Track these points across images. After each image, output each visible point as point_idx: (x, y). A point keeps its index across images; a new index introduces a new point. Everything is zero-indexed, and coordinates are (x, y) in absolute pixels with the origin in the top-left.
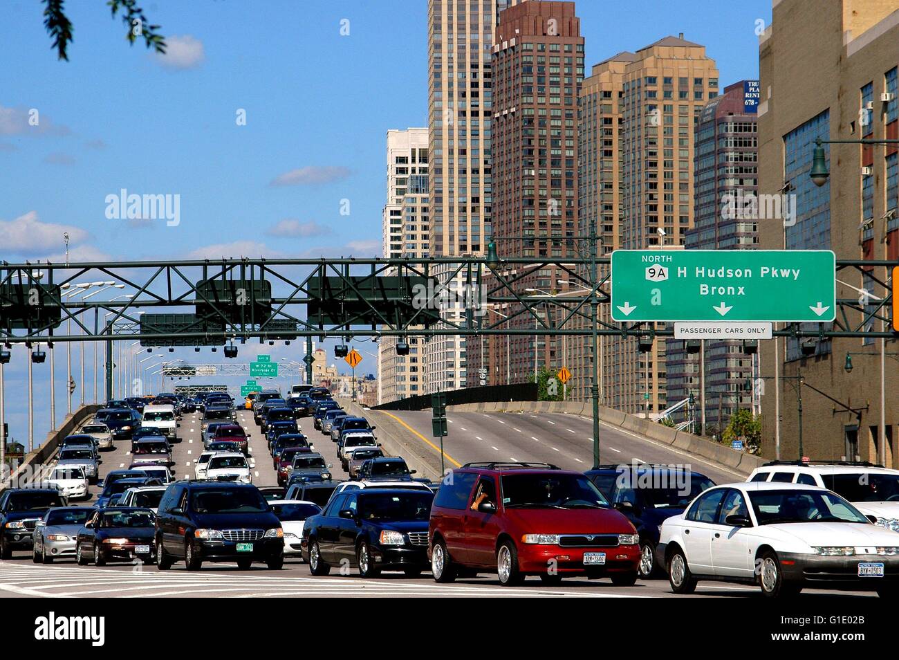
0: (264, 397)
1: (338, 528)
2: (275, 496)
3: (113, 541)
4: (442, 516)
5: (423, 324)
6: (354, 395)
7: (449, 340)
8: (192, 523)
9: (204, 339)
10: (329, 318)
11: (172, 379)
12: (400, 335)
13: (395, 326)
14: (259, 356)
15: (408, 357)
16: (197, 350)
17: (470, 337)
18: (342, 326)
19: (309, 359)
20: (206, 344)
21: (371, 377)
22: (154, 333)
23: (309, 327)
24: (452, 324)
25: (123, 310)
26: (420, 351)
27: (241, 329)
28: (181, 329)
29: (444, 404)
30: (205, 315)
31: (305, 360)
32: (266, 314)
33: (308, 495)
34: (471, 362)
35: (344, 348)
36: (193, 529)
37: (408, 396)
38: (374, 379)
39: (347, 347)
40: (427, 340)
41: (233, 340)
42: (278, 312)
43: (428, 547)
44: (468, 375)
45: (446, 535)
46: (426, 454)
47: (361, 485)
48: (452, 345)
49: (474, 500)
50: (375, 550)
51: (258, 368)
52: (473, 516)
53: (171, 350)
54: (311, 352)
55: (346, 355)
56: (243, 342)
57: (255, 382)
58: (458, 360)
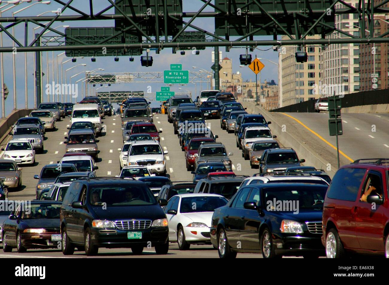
0: (177, 102)
1: (243, 218)
2: (188, 189)
3: (32, 231)
4: (334, 207)
5: (319, 34)
6: (258, 100)
7: (343, 48)
8: (90, 215)
9: (122, 50)
10: (234, 30)
11: (94, 86)
12: (299, 44)
13: (294, 36)
14: (171, 65)
15: (306, 64)
16: (117, 60)
17: (363, 45)
18: (246, 37)
19: (217, 67)
20: (124, 54)
21: (273, 83)
22: (77, 45)
23: (217, 38)
24: (347, 34)
25: (51, 24)
26: (317, 58)
27: (156, 40)
28: (102, 41)
29: (340, 106)
30: (124, 28)
31: (213, 68)
32: (178, 27)
33: (215, 188)
34: (363, 68)
35: (249, 57)
36: (91, 220)
37: (306, 99)
38: (275, 84)
39: (251, 55)
40: (324, 49)
41: (148, 50)
42: (189, 25)
43: (322, 235)
44: (361, 80)
45: (339, 224)
46: (323, 152)
47: (265, 180)
48: (346, 52)
49: (363, 193)
50: (277, 237)
51: (171, 76)
52: (362, 207)
53: (93, 60)
54: (218, 60)
55: (250, 63)
56: (158, 52)
57: (169, 88)
58: (352, 66)
